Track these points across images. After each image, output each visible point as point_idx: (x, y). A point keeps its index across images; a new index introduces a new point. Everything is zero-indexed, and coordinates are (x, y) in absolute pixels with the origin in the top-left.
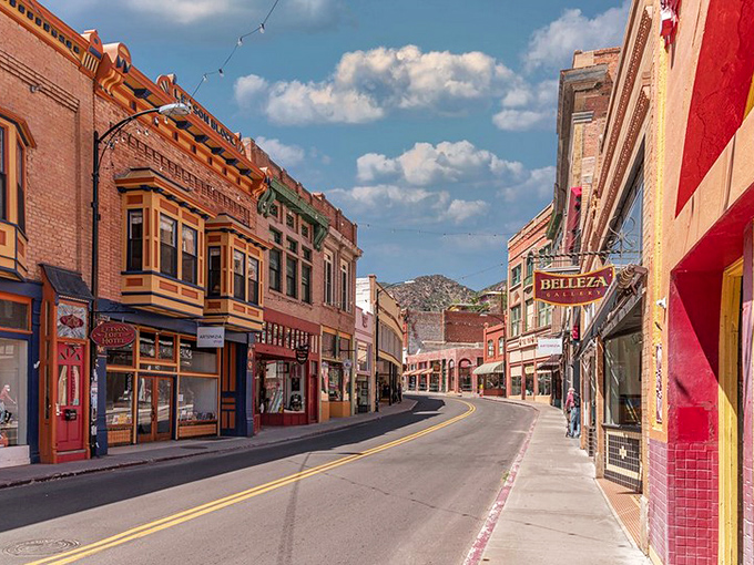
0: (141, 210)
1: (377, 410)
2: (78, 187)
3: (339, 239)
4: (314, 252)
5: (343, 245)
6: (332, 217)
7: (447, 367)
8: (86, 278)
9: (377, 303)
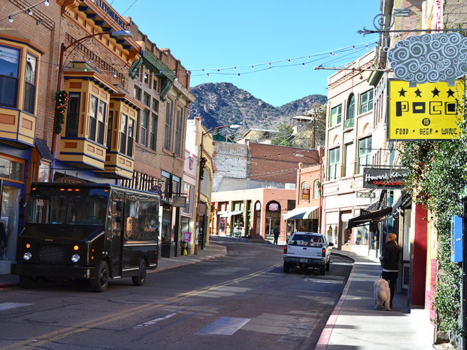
0: (79, 93)
1: (195, 253)
2: (49, 81)
3: (180, 89)
4: (160, 102)
5: (181, 93)
6: (173, 67)
7: (252, 210)
8: (49, 144)
9: (201, 145)
